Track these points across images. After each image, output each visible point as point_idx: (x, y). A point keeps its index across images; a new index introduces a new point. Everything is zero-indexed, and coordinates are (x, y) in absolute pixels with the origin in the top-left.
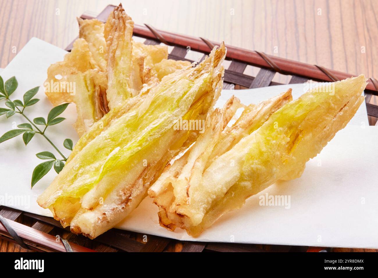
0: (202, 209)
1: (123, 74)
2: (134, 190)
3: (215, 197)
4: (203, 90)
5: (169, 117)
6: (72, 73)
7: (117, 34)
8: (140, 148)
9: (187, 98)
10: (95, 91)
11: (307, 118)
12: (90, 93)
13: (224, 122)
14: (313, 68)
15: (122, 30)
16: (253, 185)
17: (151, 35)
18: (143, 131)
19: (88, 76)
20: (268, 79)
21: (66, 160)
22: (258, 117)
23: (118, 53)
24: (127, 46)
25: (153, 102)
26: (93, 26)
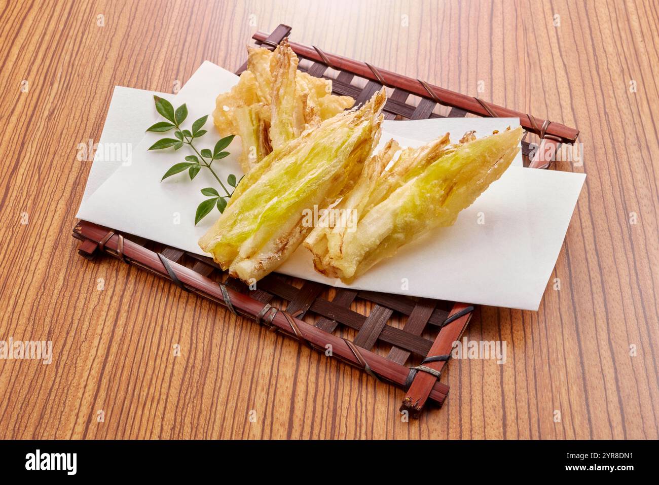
0: (354, 262)
1: (286, 113)
2: (291, 238)
3: (368, 249)
4: (362, 138)
5: (327, 168)
6: (238, 107)
7: (281, 71)
8: (297, 200)
9: (346, 148)
10: (259, 126)
11: (462, 171)
12: (255, 127)
13: (382, 167)
14: (473, 101)
15: (287, 67)
16: (406, 236)
17: (319, 59)
18: (302, 180)
19: (253, 110)
20: (428, 110)
21: (230, 196)
22: (415, 164)
23: (282, 91)
24: (291, 84)
25: (313, 149)
26: (262, 55)
